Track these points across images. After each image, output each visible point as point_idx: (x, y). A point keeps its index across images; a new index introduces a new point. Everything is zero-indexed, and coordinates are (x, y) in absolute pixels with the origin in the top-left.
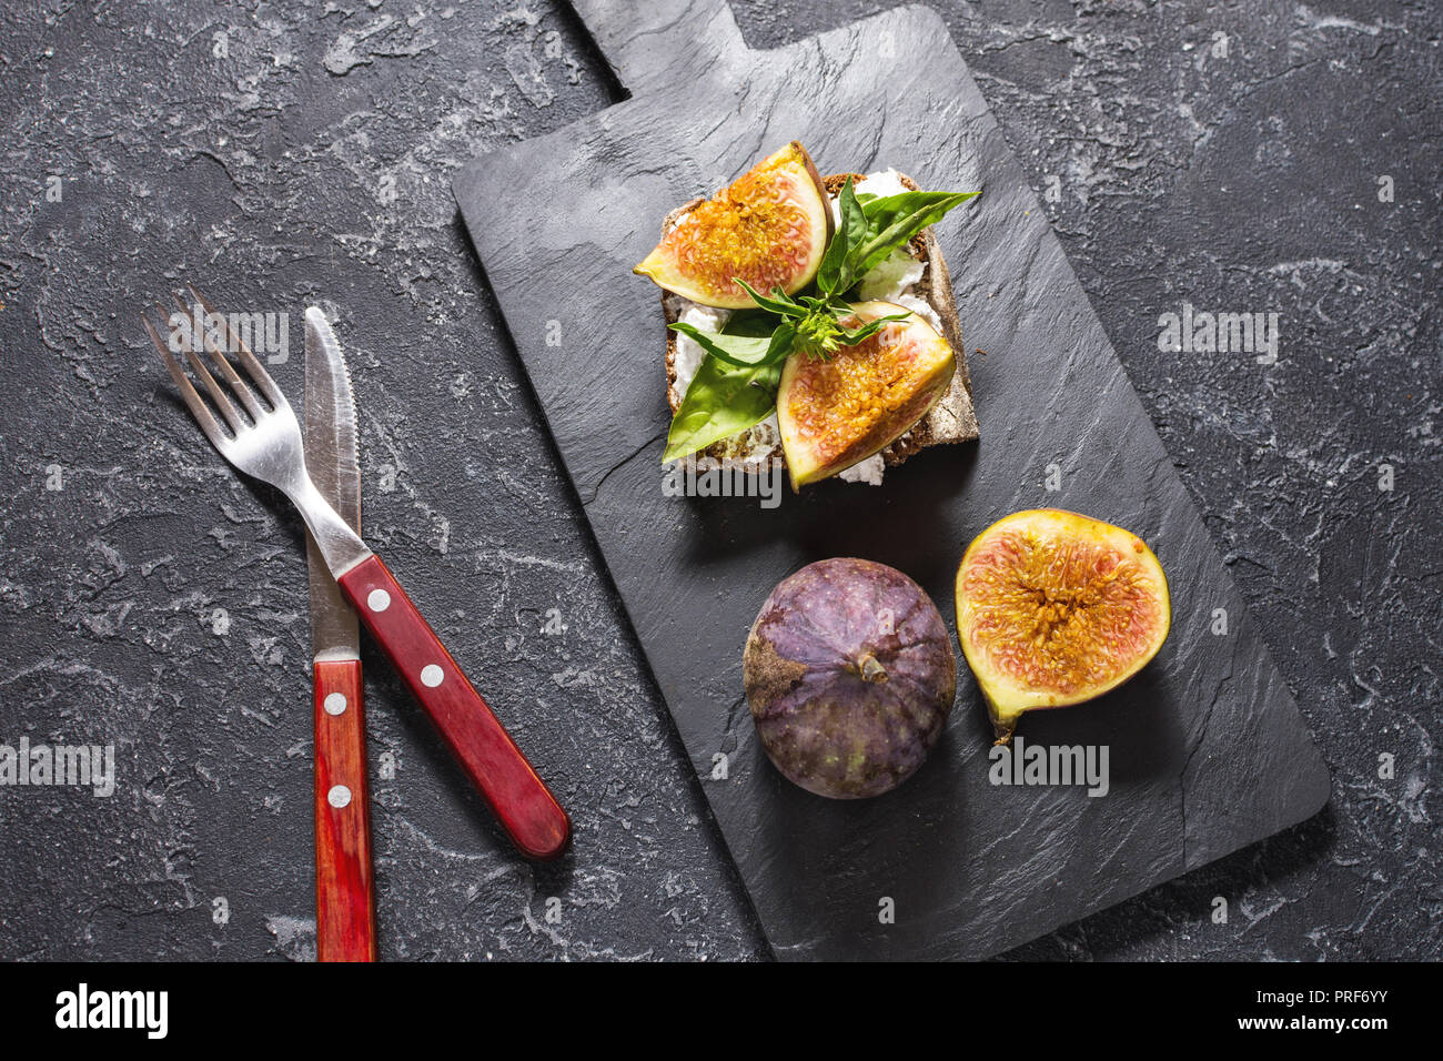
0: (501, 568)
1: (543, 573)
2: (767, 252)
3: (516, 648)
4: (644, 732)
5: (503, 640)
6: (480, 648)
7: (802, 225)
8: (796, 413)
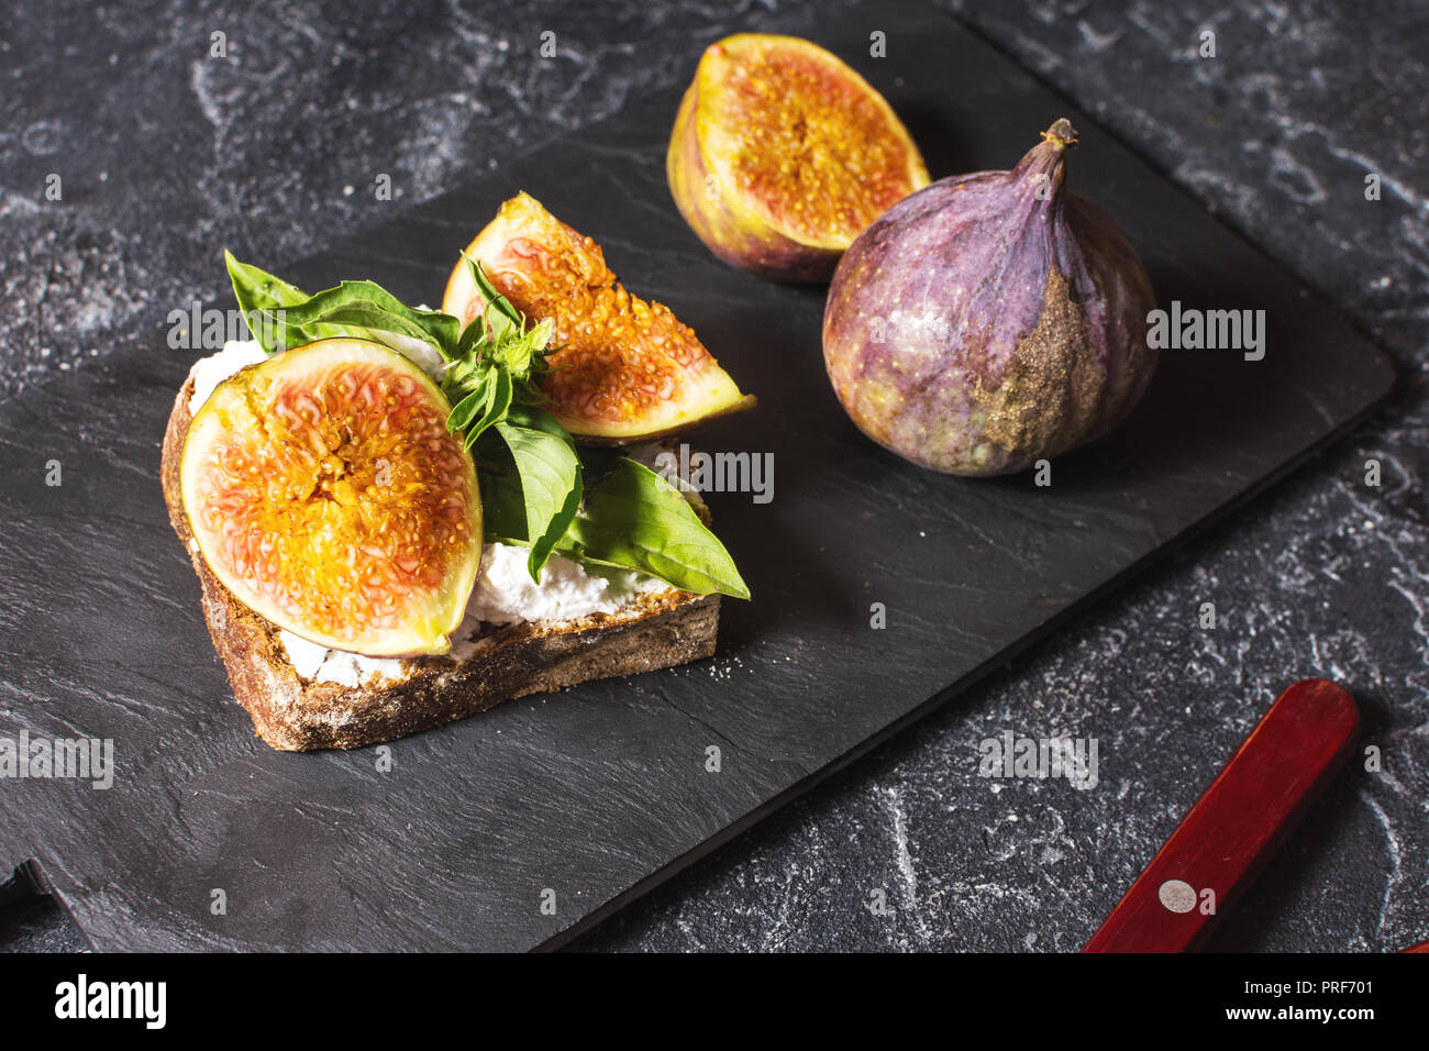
0: (934, 900)
1: (921, 839)
2: (398, 437)
3: (1054, 846)
4: (1108, 654)
5: (1049, 868)
6: (1074, 898)
7: (354, 376)
8: (641, 407)
